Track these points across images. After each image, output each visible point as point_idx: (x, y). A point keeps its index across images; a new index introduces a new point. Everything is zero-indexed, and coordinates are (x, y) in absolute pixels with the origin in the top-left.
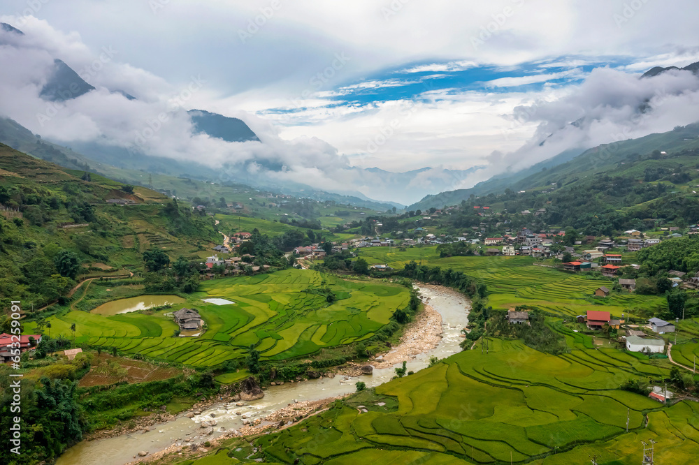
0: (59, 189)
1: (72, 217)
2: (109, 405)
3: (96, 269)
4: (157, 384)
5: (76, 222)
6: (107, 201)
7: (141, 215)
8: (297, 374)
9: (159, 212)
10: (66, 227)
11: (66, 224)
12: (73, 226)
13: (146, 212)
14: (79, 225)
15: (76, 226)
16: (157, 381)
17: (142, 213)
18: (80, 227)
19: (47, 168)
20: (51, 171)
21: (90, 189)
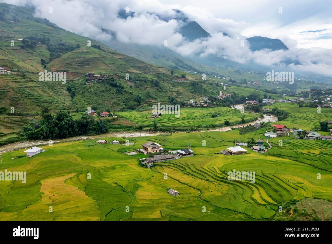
0: (155, 76)
1: (151, 85)
2: (115, 128)
3: (150, 101)
4: (128, 126)
5: (152, 87)
6: (172, 80)
7: (182, 85)
8: (168, 131)
9: (189, 84)
10: (148, 88)
11: (148, 87)
12: (151, 88)
13: (184, 84)
14: (153, 88)
15: (152, 88)
16: (128, 125)
17: (183, 85)
18: (153, 89)
19: (154, 69)
20: (155, 70)
21: (167, 76)
